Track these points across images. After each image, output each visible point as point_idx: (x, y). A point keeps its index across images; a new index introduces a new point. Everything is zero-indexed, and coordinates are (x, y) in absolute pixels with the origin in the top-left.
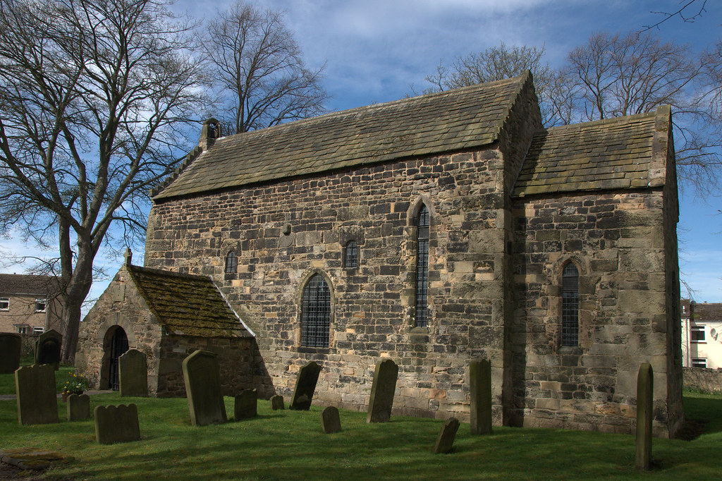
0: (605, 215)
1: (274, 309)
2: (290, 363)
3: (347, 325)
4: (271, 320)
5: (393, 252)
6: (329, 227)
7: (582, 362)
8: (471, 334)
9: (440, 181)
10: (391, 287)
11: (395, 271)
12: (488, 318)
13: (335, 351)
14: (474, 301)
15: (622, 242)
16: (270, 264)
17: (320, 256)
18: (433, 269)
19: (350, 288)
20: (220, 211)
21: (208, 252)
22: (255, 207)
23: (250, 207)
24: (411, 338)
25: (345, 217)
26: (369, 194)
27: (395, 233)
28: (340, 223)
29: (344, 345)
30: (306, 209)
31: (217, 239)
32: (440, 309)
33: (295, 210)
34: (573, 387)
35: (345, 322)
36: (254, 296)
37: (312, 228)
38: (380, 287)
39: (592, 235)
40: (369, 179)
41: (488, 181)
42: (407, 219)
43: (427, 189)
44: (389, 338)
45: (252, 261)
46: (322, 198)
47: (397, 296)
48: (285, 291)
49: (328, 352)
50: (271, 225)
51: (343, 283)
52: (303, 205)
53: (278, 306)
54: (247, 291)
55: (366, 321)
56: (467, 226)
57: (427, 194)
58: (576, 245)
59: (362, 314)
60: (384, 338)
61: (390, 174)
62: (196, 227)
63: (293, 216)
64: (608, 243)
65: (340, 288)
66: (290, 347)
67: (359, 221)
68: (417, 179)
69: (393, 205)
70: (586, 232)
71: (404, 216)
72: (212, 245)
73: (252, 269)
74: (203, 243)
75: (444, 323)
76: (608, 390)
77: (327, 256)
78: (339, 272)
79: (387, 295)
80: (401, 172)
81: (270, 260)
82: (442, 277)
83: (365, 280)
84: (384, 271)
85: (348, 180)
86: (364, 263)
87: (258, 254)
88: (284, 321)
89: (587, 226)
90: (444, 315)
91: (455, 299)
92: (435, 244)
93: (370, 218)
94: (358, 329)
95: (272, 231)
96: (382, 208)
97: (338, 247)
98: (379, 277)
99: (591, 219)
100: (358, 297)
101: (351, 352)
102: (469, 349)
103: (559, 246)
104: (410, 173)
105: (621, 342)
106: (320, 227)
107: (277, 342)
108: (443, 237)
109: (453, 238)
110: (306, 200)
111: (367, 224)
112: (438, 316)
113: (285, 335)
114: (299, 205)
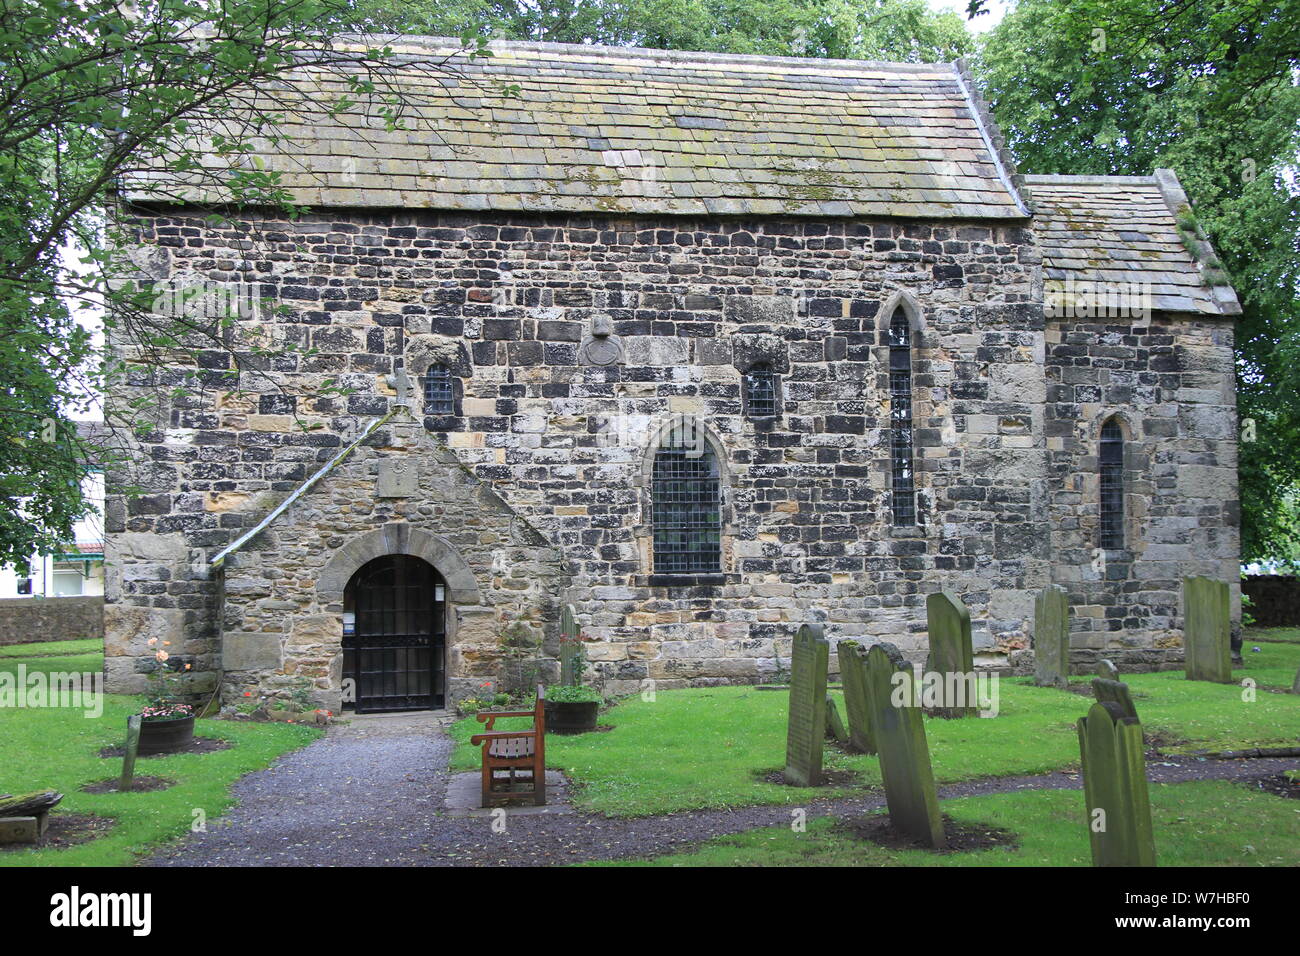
0: (1162, 352)
1: (578, 498)
2: (630, 609)
3: (761, 528)
4: (569, 523)
5: (850, 391)
6: (708, 331)
7: (1134, 574)
8: (999, 537)
9: (937, 271)
10: (849, 456)
11: (857, 427)
12: (1025, 509)
13: (737, 578)
14: (1000, 482)
15: (1182, 393)
16: (559, 401)
17: (691, 391)
18: (926, 426)
19: (765, 457)
20: (394, 263)
21: (360, 361)
22: (508, 267)
23: (493, 265)
24: (894, 547)
25: (742, 314)
26: (794, 275)
27: (852, 356)
28: (735, 326)
29: (753, 566)
30: (648, 288)
31: (389, 333)
32: (943, 495)
33: (620, 286)
34: (1123, 612)
35: (755, 521)
36: (519, 471)
37: (667, 330)
38: (827, 454)
39: (1144, 379)
40: (796, 246)
41: (1019, 281)
42: (876, 333)
43: (914, 282)
44: (850, 548)
45: (505, 390)
46: (689, 269)
47: (861, 473)
48: (604, 459)
49: (722, 581)
50: (556, 313)
51: (749, 446)
52: (643, 279)
53: (589, 491)
54: (497, 458)
55: (799, 519)
56: (985, 355)
57: (911, 292)
58: (1124, 394)
59: (792, 504)
60: (842, 550)
61: (838, 244)
62: (313, 296)
63: (616, 300)
64: (1166, 394)
65: (742, 456)
66: (627, 577)
67: (774, 327)
68: (893, 260)
69: (846, 303)
70: (1136, 375)
71: (869, 326)
72: (375, 343)
73: (507, 408)
74: (342, 337)
75: (951, 518)
76: (1169, 612)
77: (707, 391)
78: (737, 424)
79: (841, 471)
80: (861, 243)
81: (559, 390)
82: (944, 439)
83: (795, 440)
84: (834, 425)
85: (748, 241)
86: (792, 408)
87: (522, 375)
88: (605, 524)
89: (1139, 366)
90: (951, 507)
91: (969, 477)
92: (927, 382)
93: (799, 323)
94: (783, 534)
95: (562, 327)
96: (823, 306)
97: (731, 374)
98: (825, 438)
99: (1142, 354)
100: (781, 473)
101: (771, 578)
102: (995, 562)
103: (1098, 393)
104: (880, 247)
105: (1184, 541)
106: (686, 330)
107: (592, 568)
108: (942, 370)
109: (963, 374)
110: (647, 270)
111: (794, 335)
112: (939, 507)
113: (610, 553)
114: (628, 278)
